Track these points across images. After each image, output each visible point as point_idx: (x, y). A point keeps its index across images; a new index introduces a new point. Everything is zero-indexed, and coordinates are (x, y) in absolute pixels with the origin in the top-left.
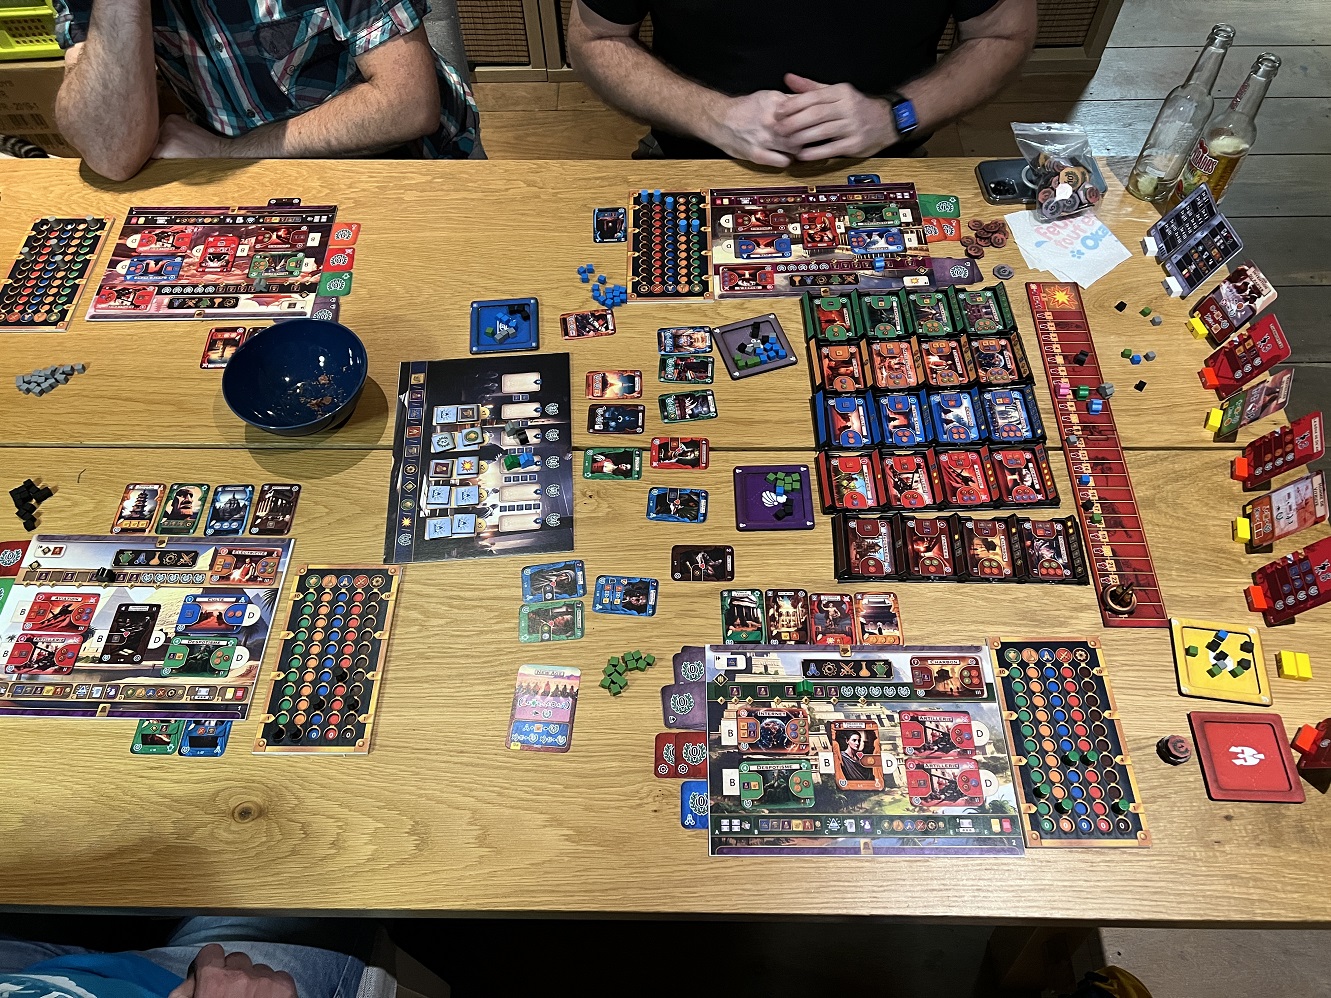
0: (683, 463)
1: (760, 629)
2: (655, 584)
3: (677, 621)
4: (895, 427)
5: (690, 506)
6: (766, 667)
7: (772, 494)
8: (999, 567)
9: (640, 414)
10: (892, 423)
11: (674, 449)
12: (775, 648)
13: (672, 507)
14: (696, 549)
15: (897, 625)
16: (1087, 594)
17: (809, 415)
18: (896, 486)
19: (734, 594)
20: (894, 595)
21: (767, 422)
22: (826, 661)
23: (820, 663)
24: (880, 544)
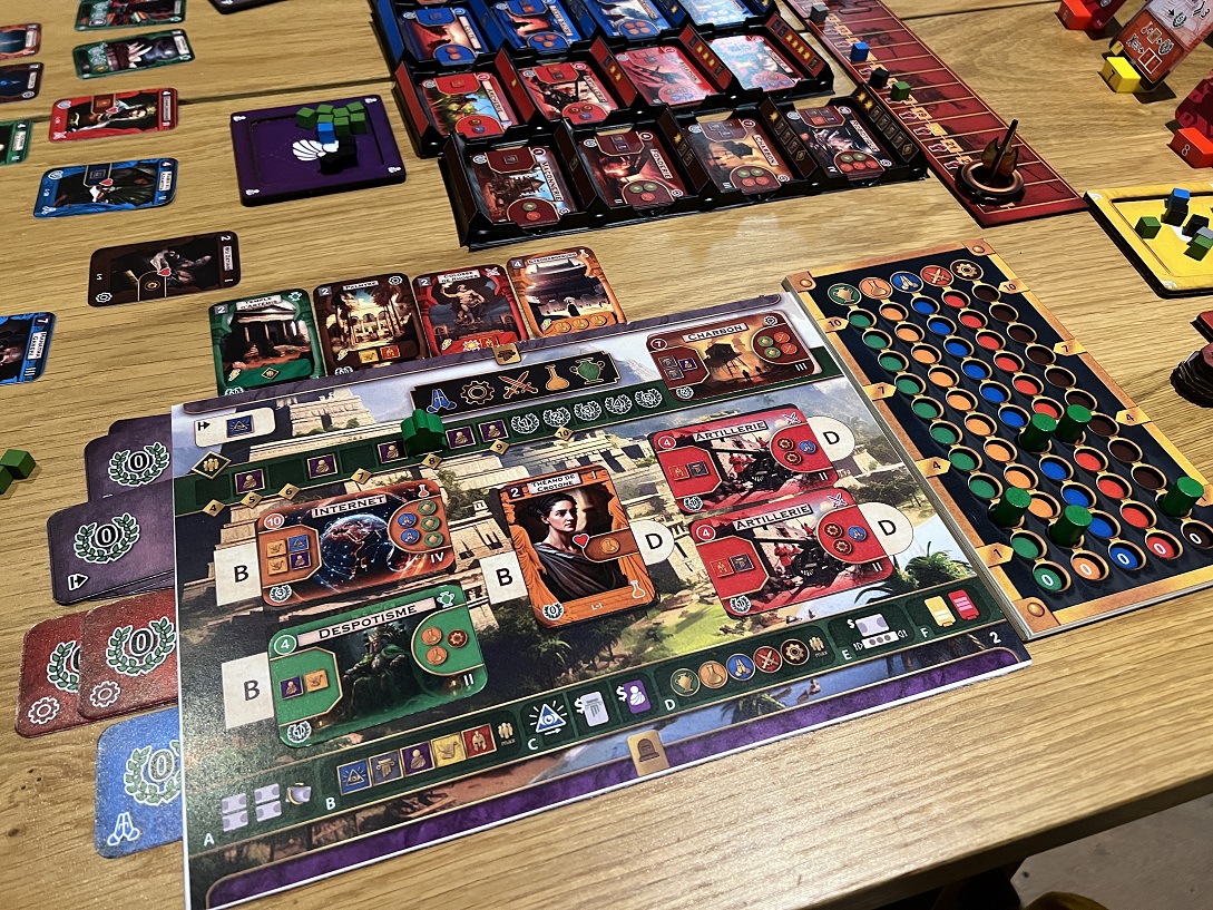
0: (120, 126)
1: (309, 356)
2: (47, 322)
3: (101, 378)
4: (527, 32)
5: (136, 186)
6: (326, 420)
7: (313, 143)
8: (767, 174)
9: (33, 75)
10: (522, 29)
11: (103, 110)
12: (345, 381)
13: (94, 192)
14: (152, 248)
15: (605, 295)
16: (931, 190)
17: (373, 39)
18: (548, 100)
19: (240, 306)
20: (586, 250)
21: (292, 55)
22: (467, 380)
23: (452, 387)
24: (541, 178)
